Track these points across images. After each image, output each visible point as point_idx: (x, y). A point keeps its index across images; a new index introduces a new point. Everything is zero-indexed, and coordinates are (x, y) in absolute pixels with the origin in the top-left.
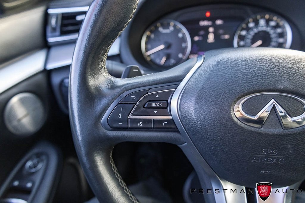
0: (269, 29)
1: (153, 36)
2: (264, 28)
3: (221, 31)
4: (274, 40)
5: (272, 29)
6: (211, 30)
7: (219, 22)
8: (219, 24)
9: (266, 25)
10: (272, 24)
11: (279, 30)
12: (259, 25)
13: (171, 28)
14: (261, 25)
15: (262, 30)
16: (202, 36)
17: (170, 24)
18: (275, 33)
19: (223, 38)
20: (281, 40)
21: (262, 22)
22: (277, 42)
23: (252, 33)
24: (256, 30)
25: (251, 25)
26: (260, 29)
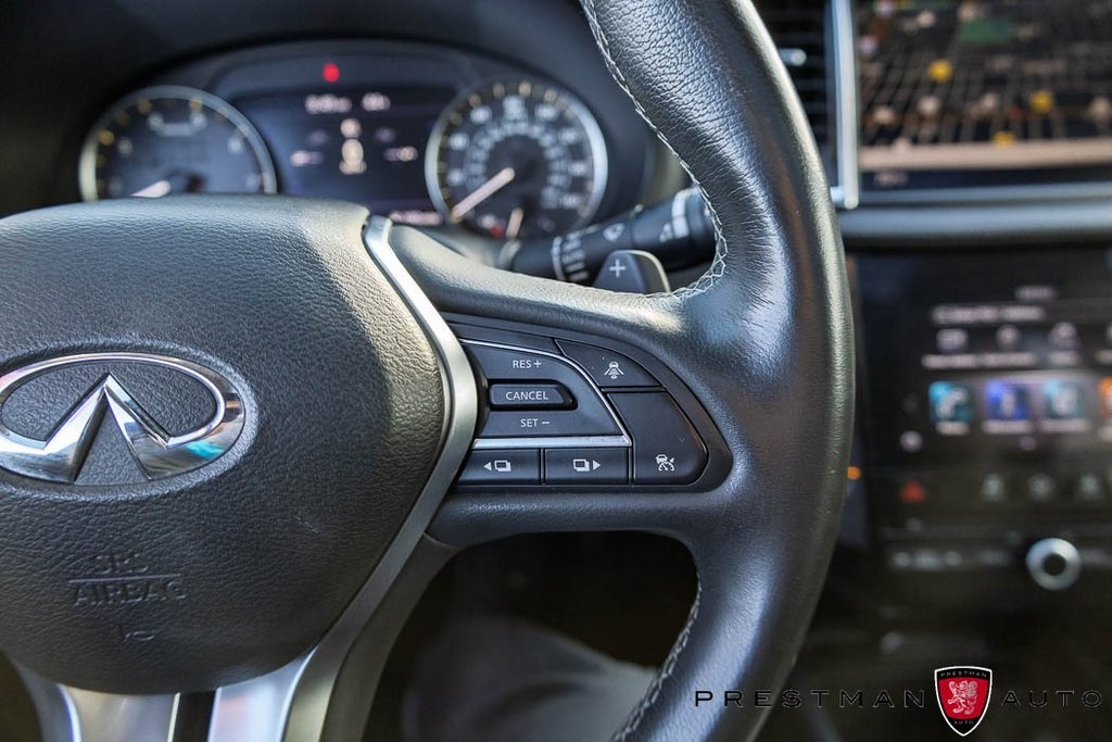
0: (536, 131)
1: (125, 147)
2: (522, 128)
3: (385, 135)
4: (557, 166)
5: (546, 131)
6: (350, 128)
7: (374, 102)
8: (374, 109)
9: (526, 116)
10: (546, 113)
11: (569, 136)
12: (505, 116)
13: (198, 120)
14: (511, 118)
15: (514, 132)
16: (318, 148)
17: (191, 105)
18: (557, 143)
19: (394, 159)
20: (578, 169)
21: (513, 107)
22: (566, 173)
23: (486, 143)
24: (496, 134)
25: (480, 115)
26: (509, 129)
